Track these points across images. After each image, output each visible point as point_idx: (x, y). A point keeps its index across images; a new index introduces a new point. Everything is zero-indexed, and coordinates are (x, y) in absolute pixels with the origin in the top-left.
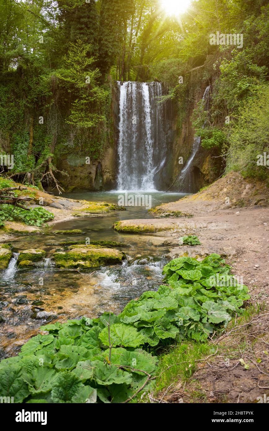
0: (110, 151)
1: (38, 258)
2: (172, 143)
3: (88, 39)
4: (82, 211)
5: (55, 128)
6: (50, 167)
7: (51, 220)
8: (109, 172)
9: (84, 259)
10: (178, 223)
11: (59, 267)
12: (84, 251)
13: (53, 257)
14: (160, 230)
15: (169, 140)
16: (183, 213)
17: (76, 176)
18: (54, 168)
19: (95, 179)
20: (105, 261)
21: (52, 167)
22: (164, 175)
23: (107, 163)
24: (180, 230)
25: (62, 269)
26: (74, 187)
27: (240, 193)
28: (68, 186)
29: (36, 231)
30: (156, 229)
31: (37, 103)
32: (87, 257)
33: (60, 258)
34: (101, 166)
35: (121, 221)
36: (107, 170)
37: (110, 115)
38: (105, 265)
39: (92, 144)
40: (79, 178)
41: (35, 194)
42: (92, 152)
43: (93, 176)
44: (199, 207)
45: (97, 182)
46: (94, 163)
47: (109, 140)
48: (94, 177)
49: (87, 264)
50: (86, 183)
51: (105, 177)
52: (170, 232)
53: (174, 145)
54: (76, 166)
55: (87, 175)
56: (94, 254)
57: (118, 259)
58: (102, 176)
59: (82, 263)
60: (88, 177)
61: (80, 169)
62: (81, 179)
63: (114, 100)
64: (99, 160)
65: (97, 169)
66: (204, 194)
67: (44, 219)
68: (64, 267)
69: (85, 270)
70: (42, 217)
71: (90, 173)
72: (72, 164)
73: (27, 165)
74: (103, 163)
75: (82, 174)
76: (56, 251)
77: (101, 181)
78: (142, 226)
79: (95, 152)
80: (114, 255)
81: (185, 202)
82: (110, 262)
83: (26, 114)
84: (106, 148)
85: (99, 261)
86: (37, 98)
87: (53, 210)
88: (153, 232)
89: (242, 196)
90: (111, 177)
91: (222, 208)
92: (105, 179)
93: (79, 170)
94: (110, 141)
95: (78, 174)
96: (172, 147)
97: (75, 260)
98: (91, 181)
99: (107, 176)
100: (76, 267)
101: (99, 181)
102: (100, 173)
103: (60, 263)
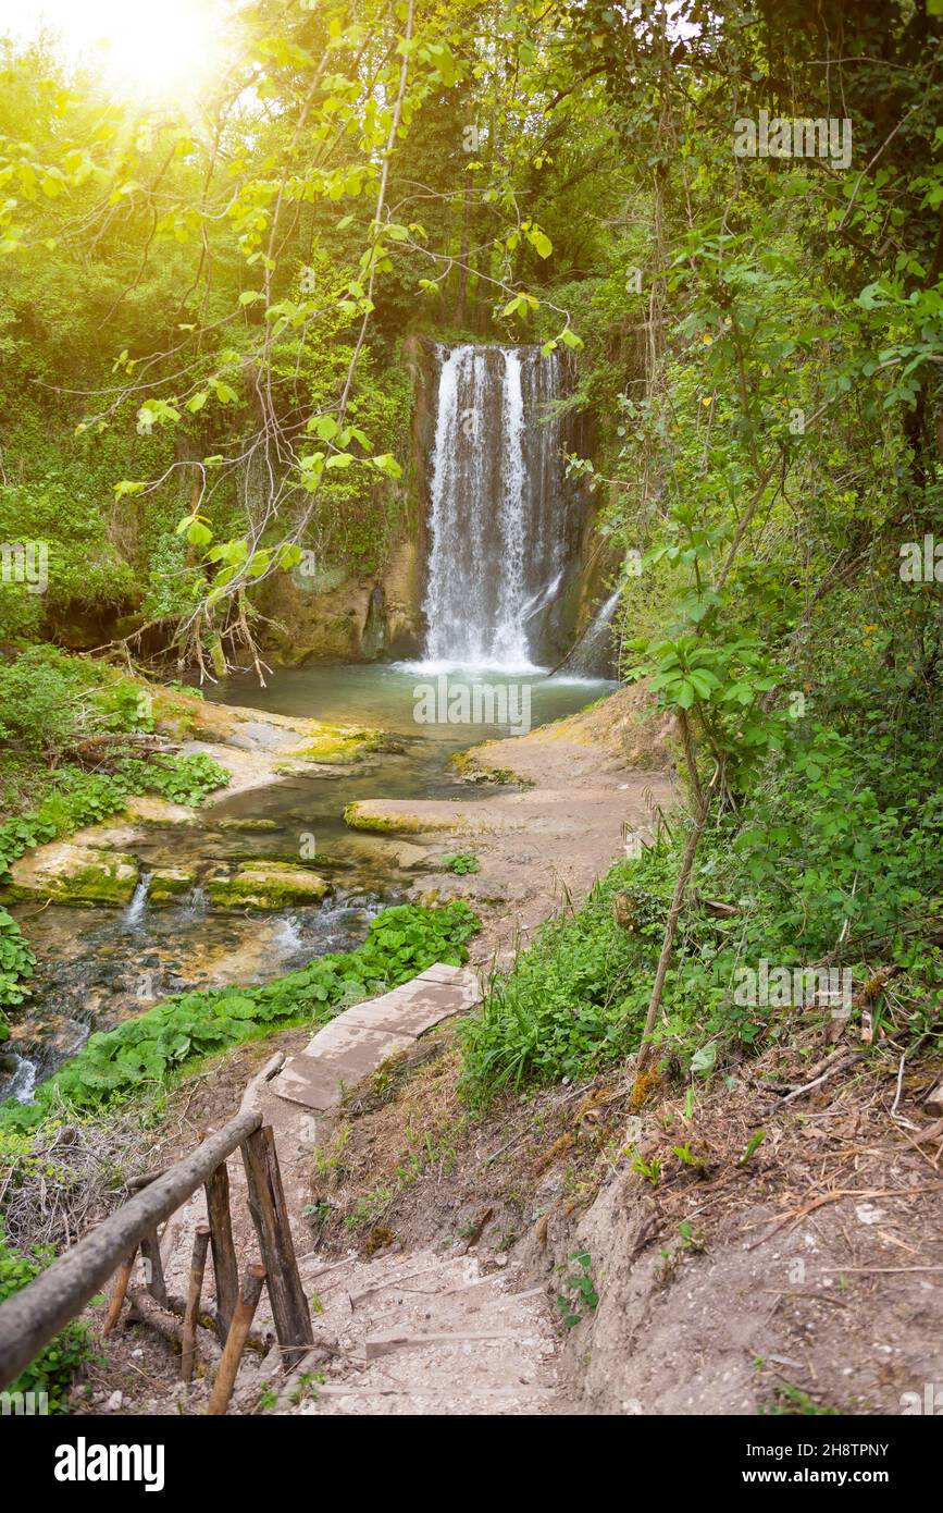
0: (409, 550)
1: (181, 888)
2: (581, 531)
3: (346, 249)
4: (298, 756)
5: (257, 491)
6: (242, 609)
7: (222, 786)
8: (403, 610)
9: (258, 894)
10: (468, 816)
11: (216, 906)
12: (261, 877)
13: (207, 887)
14: (429, 829)
15: (576, 520)
16: (517, 774)
17: (313, 622)
18: (252, 611)
19: (365, 628)
20: (293, 898)
21: (246, 607)
22: (555, 623)
23: (398, 585)
24: (468, 832)
25: (220, 909)
26: (307, 650)
27: (652, 735)
28: (291, 647)
29: (187, 821)
30: (422, 826)
31: (209, 424)
32: (265, 889)
33: (219, 888)
34: (384, 593)
35: (359, 803)
36: (400, 605)
37: (409, 453)
38: (294, 905)
39: (358, 535)
40: (322, 627)
41: (193, 715)
42: (357, 555)
43: (361, 620)
44: (559, 761)
45: (369, 638)
46: (363, 585)
47: (405, 522)
48: (362, 625)
49: (263, 902)
50: (341, 640)
51: (393, 624)
52: (448, 835)
53: (586, 538)
54: (313, 594)
55: (342, 618)
56: (277, 885)
57: (315, 896)
58: (384, 619)
59: (254, 900)
60: (346, 623)
61: (326, 602)
62: (327, 628)
63: (423, 407)
64: (375, 578)
65: (371, 601)
66: (581, 726)
67: (206, 787)
68: (223, 905)
69: (259, 912)
70: (202, 781)
71: (353, 613)
72: (303, 587)
73: (184, 596)
74: (388, 586)
75: (330, 615)
76: (215, 875)
77: (381, 635)
78: (394, 818)
79: (366, 553)
80: (310, 888)
81: (536, 742)
82: (301, 899)
83: (180, 451)
84: (397, 544)
85: (284, 898)
86: (209, 413)
87: (231, 758)
88: (414, 833)
89: (656, 742)
90: (409, 623)
91: (605, 769)
92: (393, 629)
93: (324, 604)
94: (409, 525)
95: (321, 616)
96: (580, 542)
97: (244, 895)
98: (353, 636)
99: (399, 619)
100: (243, 906)
101: (375, 634)
102: (379, 611)
103: (217, 898)
